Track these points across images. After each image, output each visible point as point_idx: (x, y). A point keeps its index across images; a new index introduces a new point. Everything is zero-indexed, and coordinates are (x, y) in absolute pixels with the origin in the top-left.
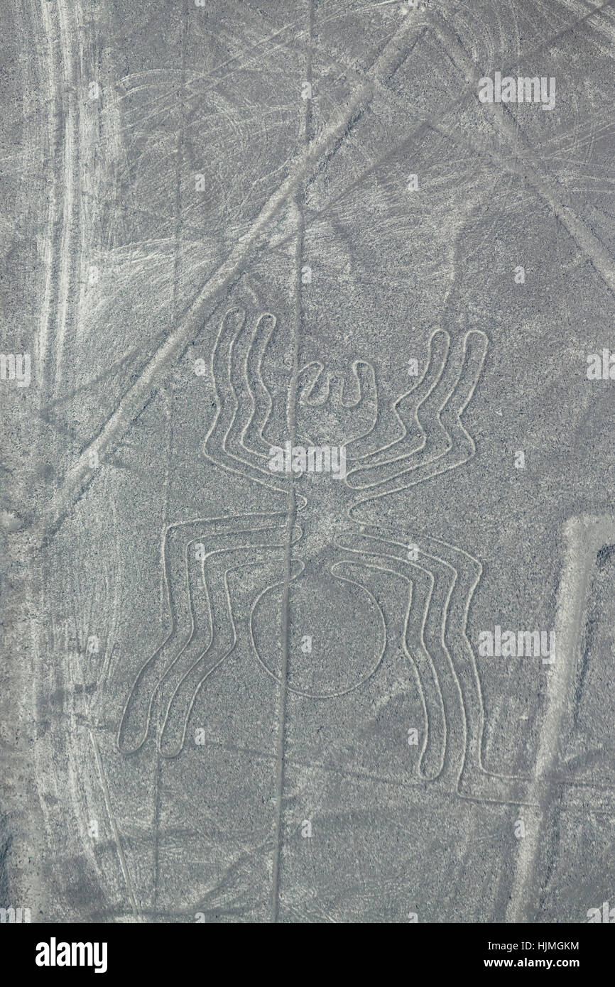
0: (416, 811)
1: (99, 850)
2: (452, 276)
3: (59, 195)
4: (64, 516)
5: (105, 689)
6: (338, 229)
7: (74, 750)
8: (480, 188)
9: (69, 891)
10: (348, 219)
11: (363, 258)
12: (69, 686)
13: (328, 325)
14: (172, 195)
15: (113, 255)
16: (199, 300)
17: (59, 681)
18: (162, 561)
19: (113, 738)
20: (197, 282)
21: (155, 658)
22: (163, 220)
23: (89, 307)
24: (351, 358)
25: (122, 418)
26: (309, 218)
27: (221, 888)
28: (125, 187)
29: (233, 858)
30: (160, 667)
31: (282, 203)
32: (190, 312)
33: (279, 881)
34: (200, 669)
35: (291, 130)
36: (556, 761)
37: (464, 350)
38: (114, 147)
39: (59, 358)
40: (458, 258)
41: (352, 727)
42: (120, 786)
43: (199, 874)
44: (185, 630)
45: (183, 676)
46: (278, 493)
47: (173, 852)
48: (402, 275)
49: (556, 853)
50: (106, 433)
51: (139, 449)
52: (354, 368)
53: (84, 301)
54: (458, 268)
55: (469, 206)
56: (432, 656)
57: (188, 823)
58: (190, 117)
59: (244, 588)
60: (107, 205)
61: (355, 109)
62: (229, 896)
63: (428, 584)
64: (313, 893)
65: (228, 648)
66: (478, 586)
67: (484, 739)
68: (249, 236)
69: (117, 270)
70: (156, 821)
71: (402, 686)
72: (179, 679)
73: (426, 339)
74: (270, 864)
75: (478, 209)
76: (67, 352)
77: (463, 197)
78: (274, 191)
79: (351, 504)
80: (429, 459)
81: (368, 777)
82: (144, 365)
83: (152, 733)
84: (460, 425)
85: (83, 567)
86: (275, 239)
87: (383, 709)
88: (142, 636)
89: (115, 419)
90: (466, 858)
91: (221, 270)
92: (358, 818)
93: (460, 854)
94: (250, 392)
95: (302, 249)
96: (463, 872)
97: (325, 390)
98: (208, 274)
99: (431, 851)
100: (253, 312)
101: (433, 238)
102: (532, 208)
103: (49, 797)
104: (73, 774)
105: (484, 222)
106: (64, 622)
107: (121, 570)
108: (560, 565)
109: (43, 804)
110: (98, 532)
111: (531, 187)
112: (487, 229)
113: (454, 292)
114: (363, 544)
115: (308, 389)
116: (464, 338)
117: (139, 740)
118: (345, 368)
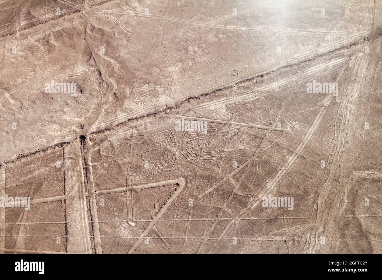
0: (123, 175)
1: (110, 141)
2: (230, 150)
3: (235, 97)
4: (170, 117)
5: (138, 132)
6: (237, 133)
7: (126, 132)
8: (251, 149)
9: (102, 139)
10: (240, 134)
11: (231, 138)
12: (138, 128)
13: (216, 137)
14: (239, 111)
15: (224, 107)
16: (217, 121)
17: (139, 126)
18: (163, 131)
19: (130, 136)
20: (221, 119)
21: (145, 136)
22: (233, 111)
23: (213, 108)
25: (191, 118)
26: (239, 129)
27: (105, 156)
28: (239, 104)
29: (111, 156)
30: (144, 137)
31: (241, 125)
32: (214, 120)
33: (108, 162)
34: (144, 142)
35: (258, 121)
36: (135, 189)
37: (215, 156)
38: (247, 101)
39: (201, 107)
40: (235, 150)
41: (137, 163)
42: (121, 139)
43: (108, 153)
44: (151, 138)
46: (180, 141)
47: (111, 149)
48: (229, 144)
49: (118, 193)
50: (187, 117)
52: (208, 143)
53: (214, 107)
54: (233, 151)
55: (247, 148)
56: (152, 168)
57: (116, 149)
58: (257, 108)
59: (161, 143)
60: (234, 104)
61: (265, 128)
62: (104, 157)
63: (166, 164)
64: (106, 167)
65: (149, 144)
67: (138, 179)
68: (233, 123)
69: (221, 109)
70: (115, 145)
72: (142, 140)
74: (110, 160)
75: (246, 150)
76: (202, 108)
77: (248, 147)
78: (243, 123)
79: (180, 150)
80: (191, 157)
81: (128, 167)
82: (202, 118)
83: (131, 140)
84: (199, 159)
85: (160, 122)
86: (233, 126)
87: (141, 165)
88: (149, 133)
89: (190, 117)
90: (116, 183)
91: (224, 121)
92: (120, 168)
93: (116, 182)
95: (232, 130)
96: (113, 183)
97: (202, 141)
98: (224, 120)
99: (116, 178)
100: (216, 128)
101: (238, 146)
102: (248, 157)
103: (118, 132)
104: (122, 133)
105: (244, 151)
106: (150, 124)
107: (161, 127)
108: (173, 179)
109: (116, 132)
110: (168, 122)
111: (253, 155)
112: (242, 152)
113: (227, 151)
114: (172, 154)
115: (202, 139)
116: (217, 155)
117: (130, 139)
118: (207, 142)
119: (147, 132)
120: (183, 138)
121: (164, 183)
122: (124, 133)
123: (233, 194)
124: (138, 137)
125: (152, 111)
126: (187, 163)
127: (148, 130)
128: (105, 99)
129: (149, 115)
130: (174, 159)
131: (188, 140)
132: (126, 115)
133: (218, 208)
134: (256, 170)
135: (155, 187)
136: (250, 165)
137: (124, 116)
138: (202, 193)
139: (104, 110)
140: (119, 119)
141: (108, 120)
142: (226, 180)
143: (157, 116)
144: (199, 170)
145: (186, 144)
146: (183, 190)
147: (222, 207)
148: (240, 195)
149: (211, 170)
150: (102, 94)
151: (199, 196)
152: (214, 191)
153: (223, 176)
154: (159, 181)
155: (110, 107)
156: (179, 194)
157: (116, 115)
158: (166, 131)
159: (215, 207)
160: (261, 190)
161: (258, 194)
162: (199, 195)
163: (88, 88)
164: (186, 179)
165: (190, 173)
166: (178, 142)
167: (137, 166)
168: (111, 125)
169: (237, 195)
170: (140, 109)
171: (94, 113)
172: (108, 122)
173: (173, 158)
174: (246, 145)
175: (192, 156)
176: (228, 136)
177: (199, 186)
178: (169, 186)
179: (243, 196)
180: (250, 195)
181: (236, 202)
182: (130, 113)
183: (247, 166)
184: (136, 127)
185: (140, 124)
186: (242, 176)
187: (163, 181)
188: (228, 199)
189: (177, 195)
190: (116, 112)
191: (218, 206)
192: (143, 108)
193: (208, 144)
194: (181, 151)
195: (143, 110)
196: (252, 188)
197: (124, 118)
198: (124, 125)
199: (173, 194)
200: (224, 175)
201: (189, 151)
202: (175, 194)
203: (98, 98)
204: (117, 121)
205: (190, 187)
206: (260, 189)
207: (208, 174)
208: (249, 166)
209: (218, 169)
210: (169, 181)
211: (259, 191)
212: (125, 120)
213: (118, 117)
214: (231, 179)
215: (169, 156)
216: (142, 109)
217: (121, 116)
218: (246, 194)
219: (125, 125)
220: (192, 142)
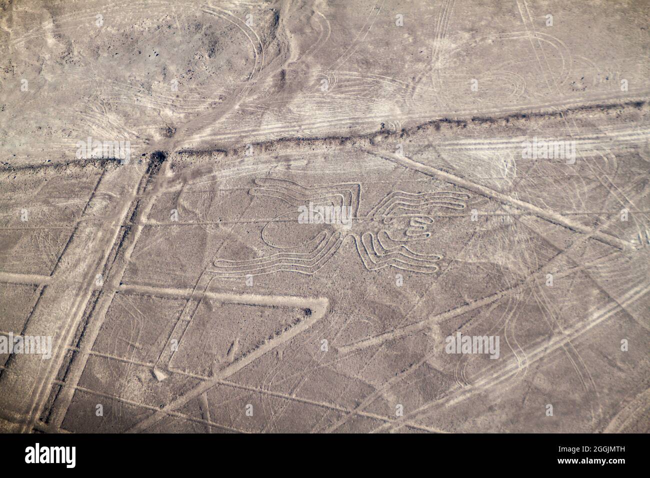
0: (201, 260)
1: (214, 178)
2: (470, 261)
4: (375, 155)
5: (287, 172)
6: (508, 226)
7: (261, 166)
8: (520, 269)
9: (199, 170)
10: (512, 228)
11: (487, 234)
12: (291, 163)
13: (452, 224)
14: (541, 174)
15: (511, 159)
16: (478, 186)
17: (295, 160)
18: (343, 183)
19: (264, 176)
20: (488, 185)
21: (297, 185)
22: (527, 172)
23: (485, 154)
24: (433, 232)
26: (517, 217)
28: (549, 160)
29: (197, 211)
30: (293, 187)
31: (527, 209)
32: (472, 183)
33: (183, 225)
34: (287, 197)
35: (570, 208)
36: (211, 298)
37: (427, 266)
39: (459, 147)
40: (480, 263)
41: (246, 241)
42: (240, 179)
43: (194, 203)
44: (307, 192)
45: (286, 193)
46: (368, 213)
47: (206, 196)
48: (474, 246)
49: (169, 299)
51: (402, 173)
52: (427, 233)
53: (488, 152)
54: (474, 264)
55: (509, 266)
57: (216, 199)
58: (585, 178)
61: (577, 229)
63: (308, 258)
64: (174, 234)
65: (295, 205)
66: (301, 273)
67: (228, 278)
68: (511, 199)
69: (502, 161)
70: (220, 190)
71: (260, 253)
72: (285, 192)
73: (436, 254)
74: (191, 222)
75: (507, 269)
76: (460, 149)
77: (515, 263)
78: (535, 205)
79: (354, 235)
80: (371, 257)
81: (221, 246)
84: (386, 265)
85: (347, 161)
86: (507, 207)
87: (252, 250)
88: (309, 180)
90: (175, 275)
91: (493, 191)
92: (203, 245)
93: (177, 273)
94: (423, 203)
95: (499, 215)
96: (169, 274)
97: (418, 225)
98: (493, 188)
99: (181, 264)
100: (467, 202)
101: (494, 255)
102: (503, 285)
103: (243, 161)
104: (250, 167)
105: (498, 271)
106: (323, 158)
107: (343, 172)
108: (305, 297)
109: (239, 160)
110: (363, 164)
111: (516, 285)
112: (495, 272)
113: (461, 262)
114: (334, 240)
115: (420, 220)
116: (434, 266)
117: (260, 183)
118: (428, 230)
119: (305, 176)
120: (378, 209)
121: (280, 300)
122: (255, 167)
123: (421, 363)
124: (279, 184)
125: (344, 131)
126: (357, 267)
127: (309, 172)
128: (255, 81)
129: (329, 139)
130: (332, 252)
131: (387, 215)
132: (282, 128)
133: (369, 386)
134: (503, 322)
135: (255, 305)
136: (495, 306)
137: (277, 128)
138: (353, 344)
139: (240, 106)
140: (261, 132)
141: (235, 131)
142: (421, 328)
143: (349, 145)
144: (372, 290)
145: (376, 224)
146: (314, 327)
147: (378, 387)
148: (435, 370)
149: (400, 297)
150: (256, 67)
151: (340, 350)
152: (381, 346)
153: (421, 316)
154: (271, 294)
155: (257, 102)
156: (300, 334)
157: (260, 123)
158: (349, 183)
159: (364, 383)
160: (489, 370)
161: (477, 378)
162: (344, 346)
163: (232, 48)
164: (333, 302)
165: (350, 292)
166: (361, 215)
167: (244, 247)
168: (237, 142)
169: (429, 367)
170: (319, 120)
171: (214, 106)
172: (232, 133)
173: (330, 248)
174: (512, 258)
175: (376, 254)
176: (482, 226)
177: (353, 325)
178: (286, 309)
179: (441, 373)
180: (459, 374)
181: (416, 383)
182: (293, 124)
183: (488, 306)
184: (287, 159)
185: (301, 155)
186: (464, 327)
187: (280, 294)
188: (402, 372)
189: (294, 334)
190: (262, 115)
191: (372, 383)
192: (326, 120)
193: (428, 235)
194: (357, 238)
195: (325, 124)
196: (473, 359)
197: (273, 133)
198: (263, 149)
199: (286, 330)
200: (424, 314)
201: (375, 241)
202: (291, 330)
203: (241, 74)
204: (254, 136)
205: (333, 323)
206: (489, 367)
207: (388, 304)
208: (491, 309)
209: (418, 298)
210: (295, 298)
211: (484, 370)
212: (273, 137)
213: (262, 127)
214: (436, 327)
215: (324, 243)
216: (324, 122)
217: (270, 127)
218: (452, 370)
219: (266, 149)
220: (392, 223)
